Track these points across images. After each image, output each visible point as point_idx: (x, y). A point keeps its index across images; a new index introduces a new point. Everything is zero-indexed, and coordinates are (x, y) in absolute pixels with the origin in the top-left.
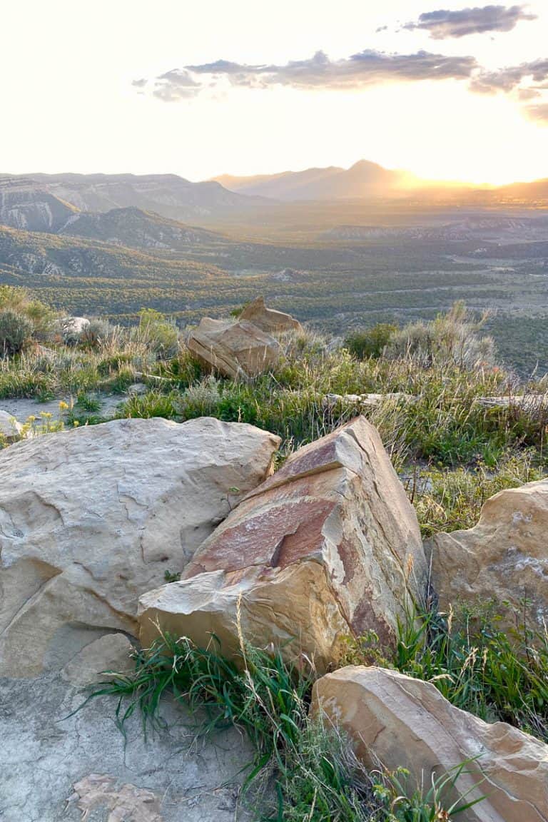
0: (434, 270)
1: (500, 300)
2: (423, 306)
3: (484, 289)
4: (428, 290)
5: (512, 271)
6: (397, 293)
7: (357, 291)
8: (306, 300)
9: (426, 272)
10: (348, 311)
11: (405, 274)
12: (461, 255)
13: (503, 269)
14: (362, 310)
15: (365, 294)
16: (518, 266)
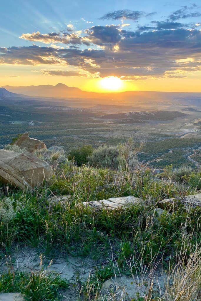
0: (87, 122)
1: (109, 133)
2: (84, 135)
3: (104, 129)
4: (85, 129)
5: (112, 123)
6: (75, 130)
7: (60, 129)
8: (41, 132)
9: (84, 123)
10: (58, 136)
11: (77, 123)
12: (96, 117)
13: (109, 122)
14: (63, 136)
15: (63, 130)
16: (114, 121)
